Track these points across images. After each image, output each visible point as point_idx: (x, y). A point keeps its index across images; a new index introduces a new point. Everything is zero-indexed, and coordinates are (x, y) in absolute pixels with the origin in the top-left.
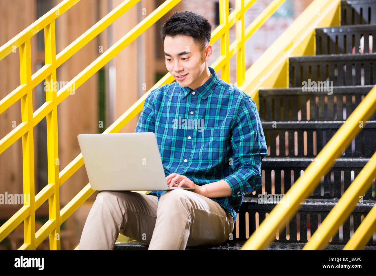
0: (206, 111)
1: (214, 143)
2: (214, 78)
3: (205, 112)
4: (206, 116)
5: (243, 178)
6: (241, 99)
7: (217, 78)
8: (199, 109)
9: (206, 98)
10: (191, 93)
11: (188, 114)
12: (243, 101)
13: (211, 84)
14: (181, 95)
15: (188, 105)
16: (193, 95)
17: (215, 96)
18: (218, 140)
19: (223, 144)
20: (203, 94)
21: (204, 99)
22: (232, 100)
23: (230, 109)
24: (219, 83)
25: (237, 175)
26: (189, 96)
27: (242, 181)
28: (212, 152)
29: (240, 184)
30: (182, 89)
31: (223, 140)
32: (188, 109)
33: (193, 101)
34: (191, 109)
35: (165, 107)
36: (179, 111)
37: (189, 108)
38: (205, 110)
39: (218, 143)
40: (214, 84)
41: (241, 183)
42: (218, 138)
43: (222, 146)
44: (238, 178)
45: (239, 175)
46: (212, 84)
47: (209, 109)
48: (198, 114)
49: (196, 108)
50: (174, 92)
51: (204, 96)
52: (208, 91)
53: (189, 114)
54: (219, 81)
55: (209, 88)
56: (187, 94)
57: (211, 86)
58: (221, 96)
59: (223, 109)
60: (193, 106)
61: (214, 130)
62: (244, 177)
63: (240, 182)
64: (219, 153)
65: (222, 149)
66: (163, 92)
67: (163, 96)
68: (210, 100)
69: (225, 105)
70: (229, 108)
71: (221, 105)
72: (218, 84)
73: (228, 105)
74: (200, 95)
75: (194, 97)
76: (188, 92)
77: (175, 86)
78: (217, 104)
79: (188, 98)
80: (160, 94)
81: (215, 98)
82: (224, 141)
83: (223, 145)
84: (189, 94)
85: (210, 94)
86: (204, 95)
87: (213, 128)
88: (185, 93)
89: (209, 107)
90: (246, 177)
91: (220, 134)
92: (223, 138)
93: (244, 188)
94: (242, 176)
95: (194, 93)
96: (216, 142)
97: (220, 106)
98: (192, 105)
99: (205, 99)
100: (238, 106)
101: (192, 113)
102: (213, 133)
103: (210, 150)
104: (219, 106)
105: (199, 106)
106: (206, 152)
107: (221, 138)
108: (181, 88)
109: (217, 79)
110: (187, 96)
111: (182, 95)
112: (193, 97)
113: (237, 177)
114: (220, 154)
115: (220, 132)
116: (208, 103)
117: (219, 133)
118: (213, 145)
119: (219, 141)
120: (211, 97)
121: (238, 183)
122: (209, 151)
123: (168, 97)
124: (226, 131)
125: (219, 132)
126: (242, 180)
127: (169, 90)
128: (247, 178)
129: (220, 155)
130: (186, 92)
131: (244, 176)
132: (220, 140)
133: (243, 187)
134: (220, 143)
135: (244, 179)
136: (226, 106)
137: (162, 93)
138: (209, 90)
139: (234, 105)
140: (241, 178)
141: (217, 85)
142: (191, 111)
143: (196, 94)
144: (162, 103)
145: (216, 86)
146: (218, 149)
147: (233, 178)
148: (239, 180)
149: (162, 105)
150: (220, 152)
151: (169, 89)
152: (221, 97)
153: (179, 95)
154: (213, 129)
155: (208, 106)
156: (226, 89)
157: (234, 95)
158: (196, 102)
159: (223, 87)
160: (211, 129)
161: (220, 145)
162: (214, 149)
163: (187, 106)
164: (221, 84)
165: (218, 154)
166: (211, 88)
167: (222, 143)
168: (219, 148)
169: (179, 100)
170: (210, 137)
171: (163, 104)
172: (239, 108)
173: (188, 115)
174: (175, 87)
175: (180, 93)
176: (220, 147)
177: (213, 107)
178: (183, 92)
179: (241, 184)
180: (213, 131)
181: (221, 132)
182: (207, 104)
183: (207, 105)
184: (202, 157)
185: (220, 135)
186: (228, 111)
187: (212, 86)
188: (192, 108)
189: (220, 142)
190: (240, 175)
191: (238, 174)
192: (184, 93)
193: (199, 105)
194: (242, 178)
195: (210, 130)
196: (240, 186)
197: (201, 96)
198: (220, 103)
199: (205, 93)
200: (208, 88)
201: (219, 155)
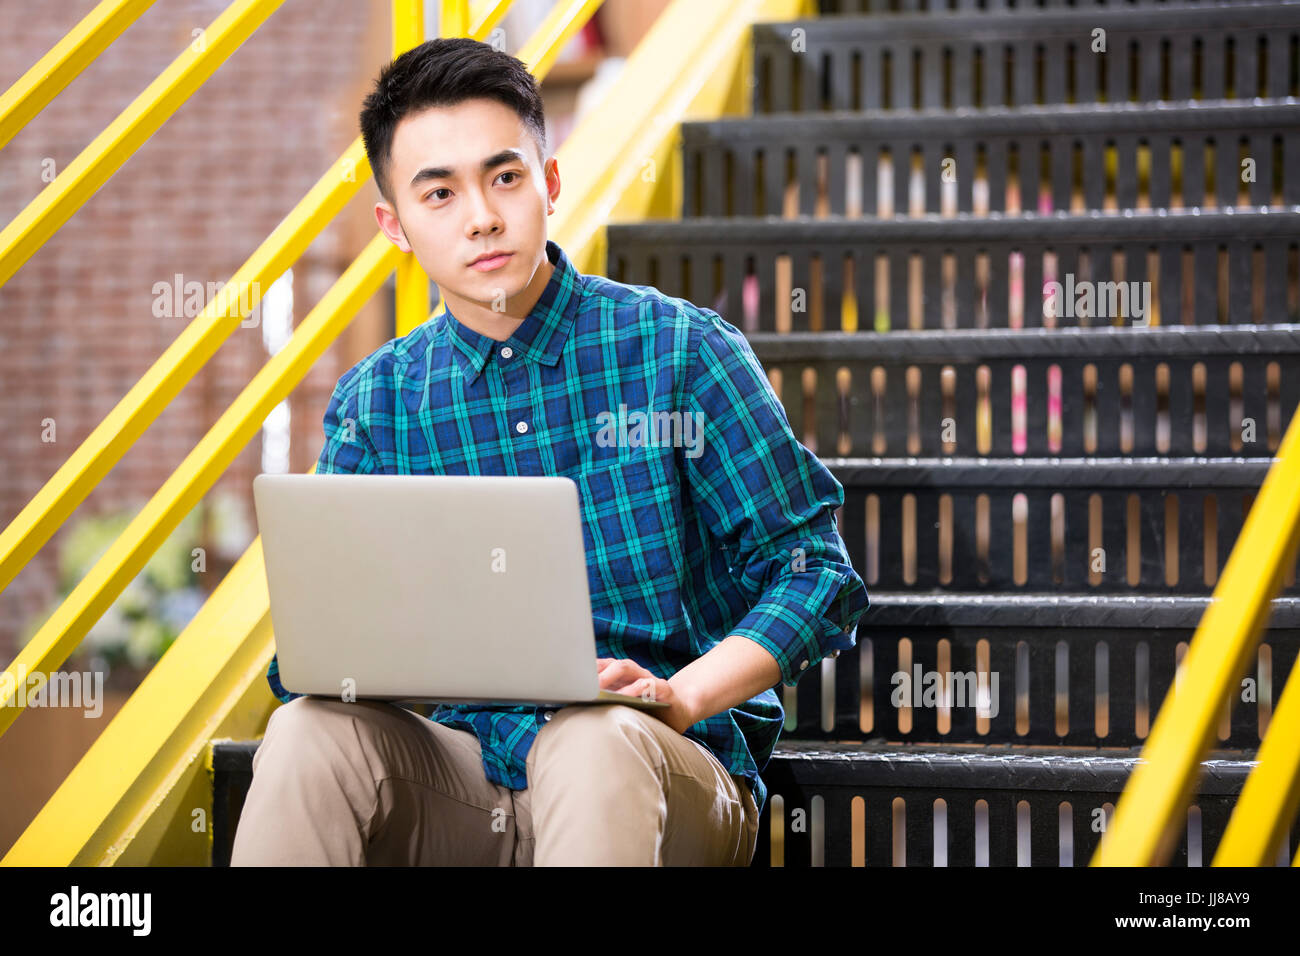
0: (573, 407)
1: (639, 515)
2: (566, 276)
3: (569, 412)
4: (576, 425)
5: (807, 607)
6: (686, 326)
7: (576, 275)
8: (542, 406)
9: (557, 358)
10: (495, 356)
11: (508, 434)
12: (696, 330)
13: (562, 300)
14: (460, 374)
15: (500, 404)
16: (504, 362)
17: (587, 340)
18: (651, 502)
19: (674, 510)
20: (543, 346)
21: (549, 364)
22: (653, 340)
23: (654, 371)
24: (588, 287)
25: (784, 602)
26: (489, 367)
27: (807, 622)
28: (644, 553)
29: (802, 634)
30: (455, 347)
31: (667, 497)
32: (506, 419)
33: (513, 381)
34: (515, 416)
35: (416, 433)
36: (470, 433)
37: (508, 412)
38: (564, 402)
39: (654, 512)
40: (571, 300)
41: (807, 628)
42: (649, 494)
43: (672, 520)
44: (792, 614)
45: (790, 602)
46: (566, 301)
47: (580, 397)
48: (545, 426)
49: (531, 407)
50: (432, 370)
51: (545, 352)
52: (556, 331)
53: (514, 434)
54: (587, 283)
55: (558, 317)
56: (482, 361)
57: (562, 309)
58: (609, 335)
59: (631, 382)
60: (518, 401)
61: (623, 468)
62: (812, 604)
63: (802, 628)
64: (667, 547)
65: (674, 530)
66: (390, 379)
67: (394, 391)
68: (574, 363)
69: (634, 364)
70: (650, 368)
71: (620, 366)
72: (586, 294)
73: (642, 362)
74: (532, 351)
75: (513, 368)
76: (486, 354)
77: (431, 346)
78: (603, 369)
79: (488, 375)
80: (380, 389)
81: (590, 347)
82: (672, 500)
83: (675, 516)
84: (488, 361)
85: (568, 338)
86: (547, 347)
87: (617, 463)
88: (474, 361)
89: (578, 388)
90: (817, 602)
91: (649, 477)
92: (666, 489)
93: (819, 643)
94: (801, 603)
95: (507, 353)
96: (646, 510)
97: (616, 372)
98: (513, 399)
99: (554, 364)
100: (684, 355)
101: (522, 427)
102: (622, 480)
103: (634, 547)
104: (612, 376)
105: (537, 395)
106: (622, 558)
107: (657, 491)
108: (452, 348)
109: (576, 279)
110: (483, 370)
111: (463, 369)
112: (507, 367)
113: (787, 611)
114: (672, 550)
115: (648, 471)
116: (568, 373)
117: (645, 475)
118: (637, 525)
119: (656, 505)
120: (573, 348)
121: (797, 634)
122: (632, 552)
123: (412, 393)
124: (667, 460)
125: (645, 470)
126: (808, 618)
127: (410, 364)
128: (824, 603)
129: (673, 557)
130: (478, 355)
131: (811, 600)
132: (659, 499)
133: (815, 643)
134: (662, 511)
135: (813, 611)
136: (638, 368)
137: (386, 382)
138: (560, 323)
139: (668, 356)
140: (800, 612)
141: (581, 299)
142: (518, 421)
143: (515, 356)
144: (398, 419)
145: (580, 301)
146: (660, 534)
147: (772, 620)
148: (795, 622)
149: (398, 427)
150: (670, 542)
151: (411, 360)
152: (612, 339)
153: (453, 375)
154: (618, 466)
155: (573, 385)
156: (617, 302)
157: (655, 319)
158: (526, 383)
159: (604, 299)
160: (611, 468)
161: (663, 517)
162: (645, 539)
163: (496, 409)
164: (596, 291)
165: (664, 552)
166: (563, 315)
167: (669, 507)
168: (662, 530)
169: (457, 391)
170: (614, 496)
171: (402, 423)
172: (688, 359)
173: (509, 440)
174: (430, 348)
175: (451, 364)
176: (666, 524)
177: (592, 385)
178: (465, 360)
179: (808, 634)
180: (620, 474)
181: (651, 467)
182: (565, 379)
183: (569, 382)
184: (614, 576)
185: (651, 482)
186: (648, 382)
187: (568, 307)
188: (516, 411)
189: (659, 507)
190: (793, 600)
191: (787, 598)
192: (469, 361)
193: (540, 390)
194: (805, 610)
195: (608, 472)
196: (806, 640)
197: (535, 354)
198: (615, 363)
199: (547, 340)
200: (553, 318)
201: (669, 555)
